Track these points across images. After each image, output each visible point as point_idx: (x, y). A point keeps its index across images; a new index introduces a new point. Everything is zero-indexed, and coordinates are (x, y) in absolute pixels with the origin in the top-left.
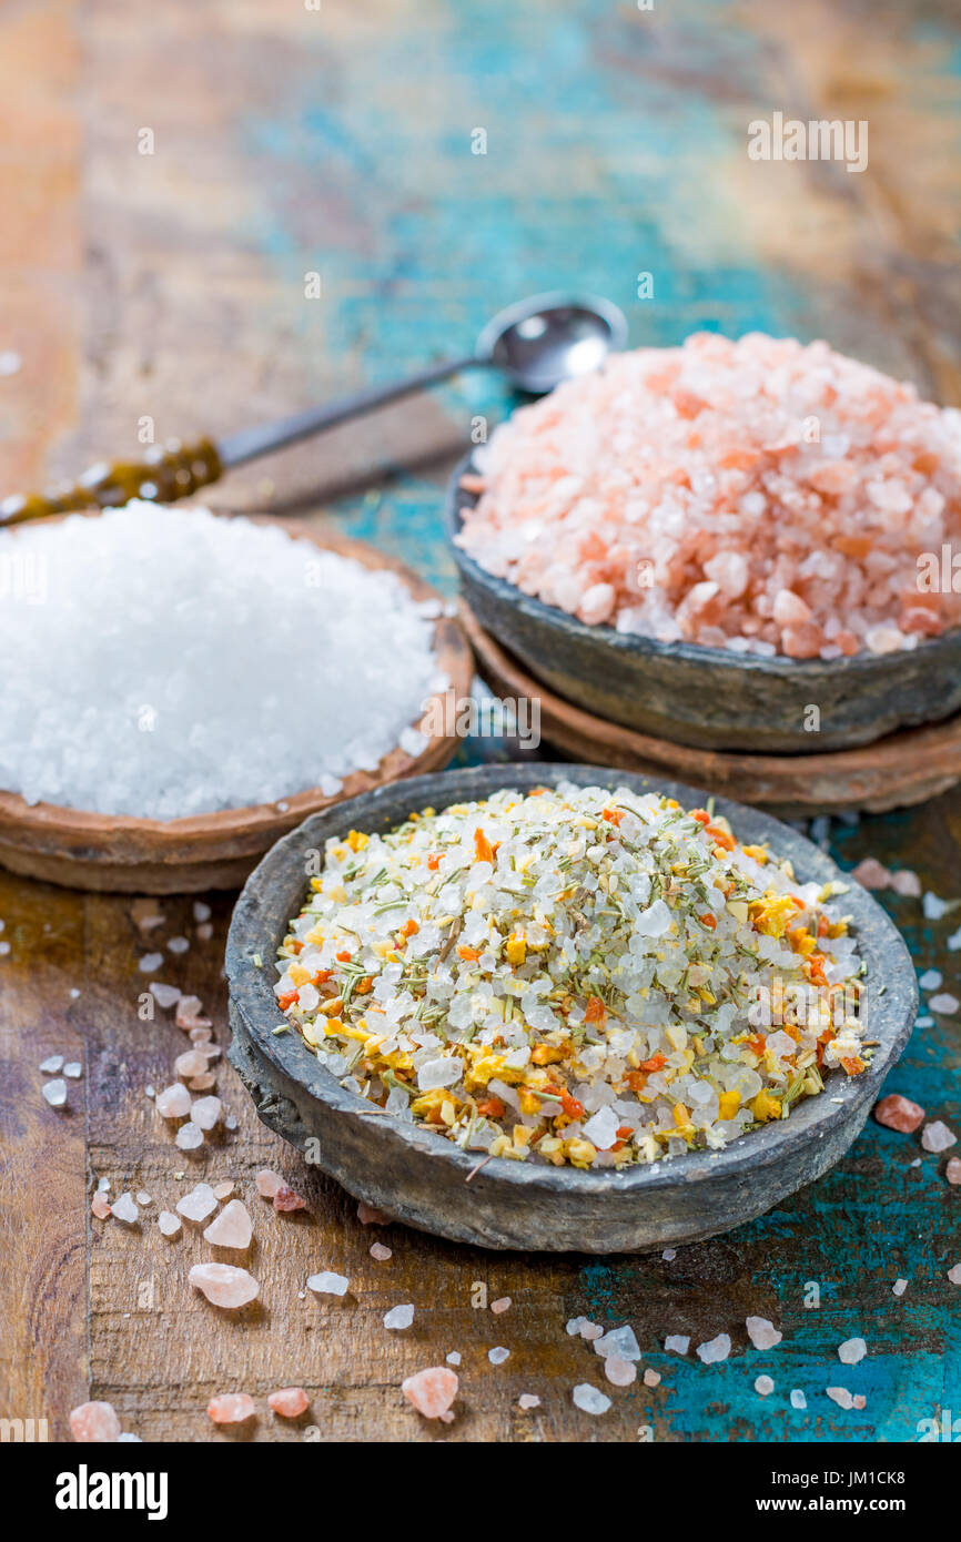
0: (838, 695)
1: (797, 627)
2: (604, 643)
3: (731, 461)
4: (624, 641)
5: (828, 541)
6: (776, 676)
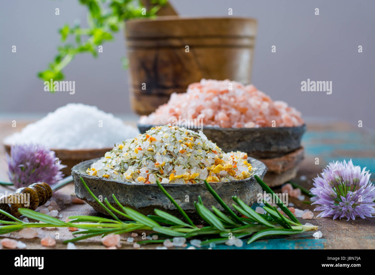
1: (224, 120)
5: (236, 108)
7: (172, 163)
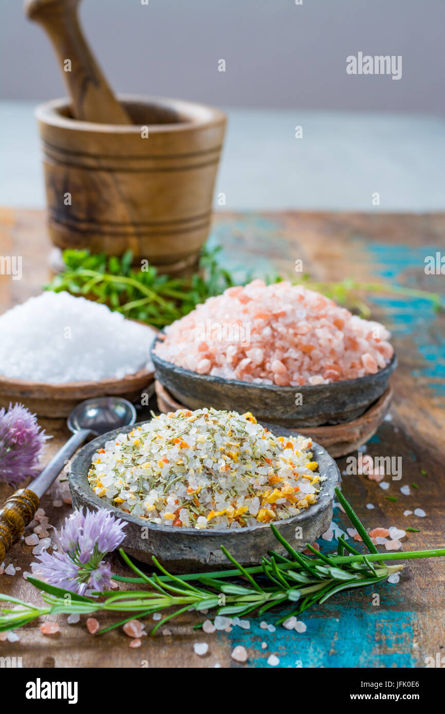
1: (280, 373)
2: (204, 381)
3: (259, 316)
4: (213, 379)
5: (296, 346)
6: (272, 391)
7: (210, 489)
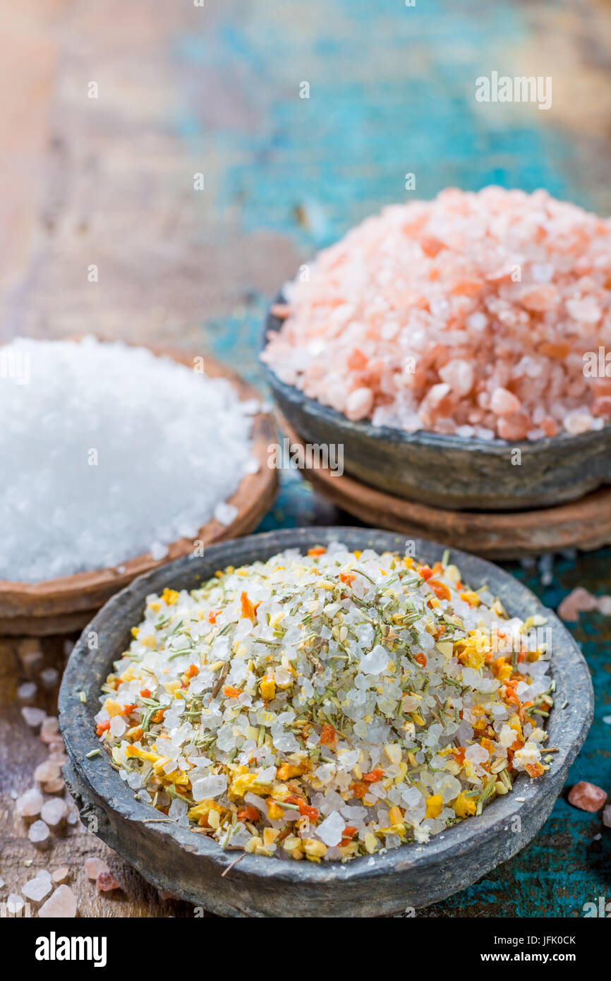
0: (543, 467)
1: (510, 417)
2: (363, 434)
3: (460, 290)
4: (378, 432)
5: (536, 348)
6: (494, 456)
